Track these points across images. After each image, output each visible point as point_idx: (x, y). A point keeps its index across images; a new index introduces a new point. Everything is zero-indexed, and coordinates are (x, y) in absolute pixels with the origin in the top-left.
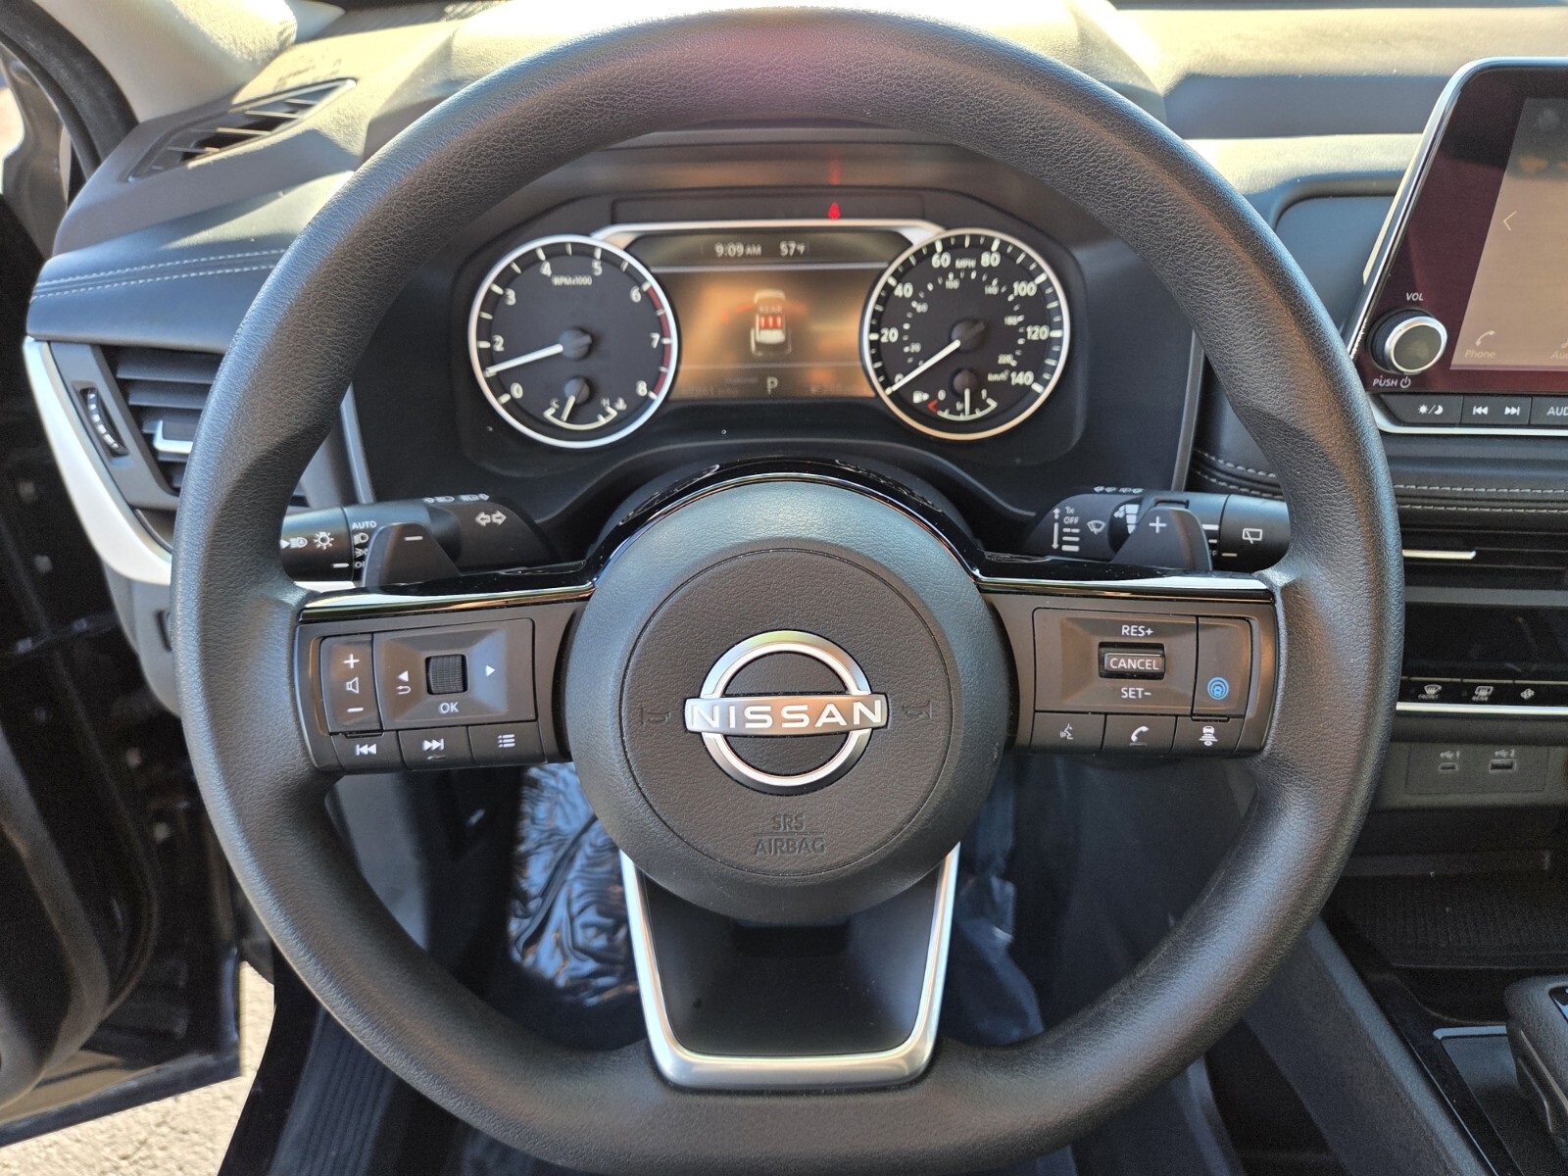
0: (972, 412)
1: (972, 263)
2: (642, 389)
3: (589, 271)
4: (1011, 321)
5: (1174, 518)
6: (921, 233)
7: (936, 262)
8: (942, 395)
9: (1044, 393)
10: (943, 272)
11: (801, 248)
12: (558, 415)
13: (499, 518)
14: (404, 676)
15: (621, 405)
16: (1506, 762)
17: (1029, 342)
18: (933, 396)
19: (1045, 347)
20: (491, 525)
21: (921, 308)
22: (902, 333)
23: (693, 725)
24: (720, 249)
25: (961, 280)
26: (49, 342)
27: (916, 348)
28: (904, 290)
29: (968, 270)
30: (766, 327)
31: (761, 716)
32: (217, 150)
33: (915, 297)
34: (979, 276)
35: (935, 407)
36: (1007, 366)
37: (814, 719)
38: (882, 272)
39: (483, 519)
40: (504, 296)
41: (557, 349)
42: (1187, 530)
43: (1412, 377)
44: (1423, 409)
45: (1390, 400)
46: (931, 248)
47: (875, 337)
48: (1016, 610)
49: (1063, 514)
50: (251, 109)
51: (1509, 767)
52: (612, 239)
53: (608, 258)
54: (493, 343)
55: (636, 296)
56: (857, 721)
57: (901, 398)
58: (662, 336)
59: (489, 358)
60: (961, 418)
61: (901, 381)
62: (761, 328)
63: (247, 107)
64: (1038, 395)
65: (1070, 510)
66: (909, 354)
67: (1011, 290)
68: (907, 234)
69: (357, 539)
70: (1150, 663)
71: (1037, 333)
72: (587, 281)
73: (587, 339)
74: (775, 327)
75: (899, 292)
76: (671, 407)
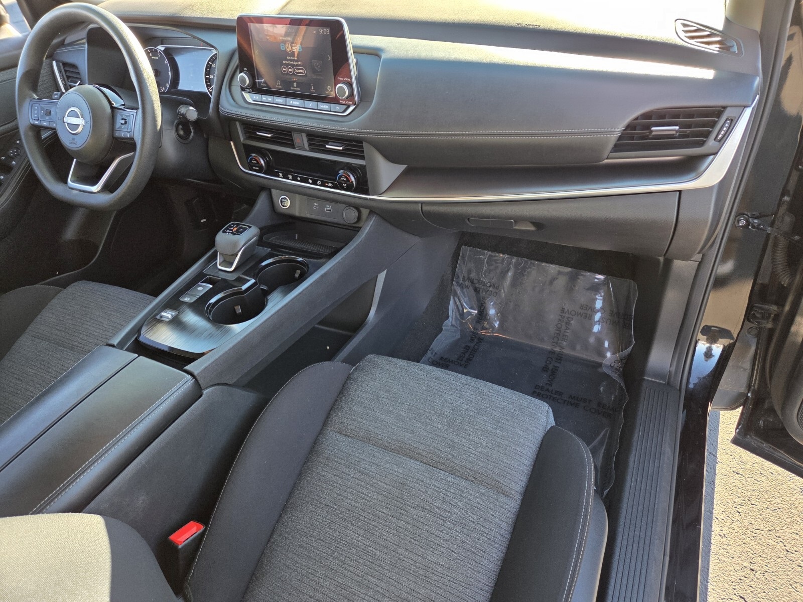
16: (329, 209)
43: (251, 88)
44: (254, 97)
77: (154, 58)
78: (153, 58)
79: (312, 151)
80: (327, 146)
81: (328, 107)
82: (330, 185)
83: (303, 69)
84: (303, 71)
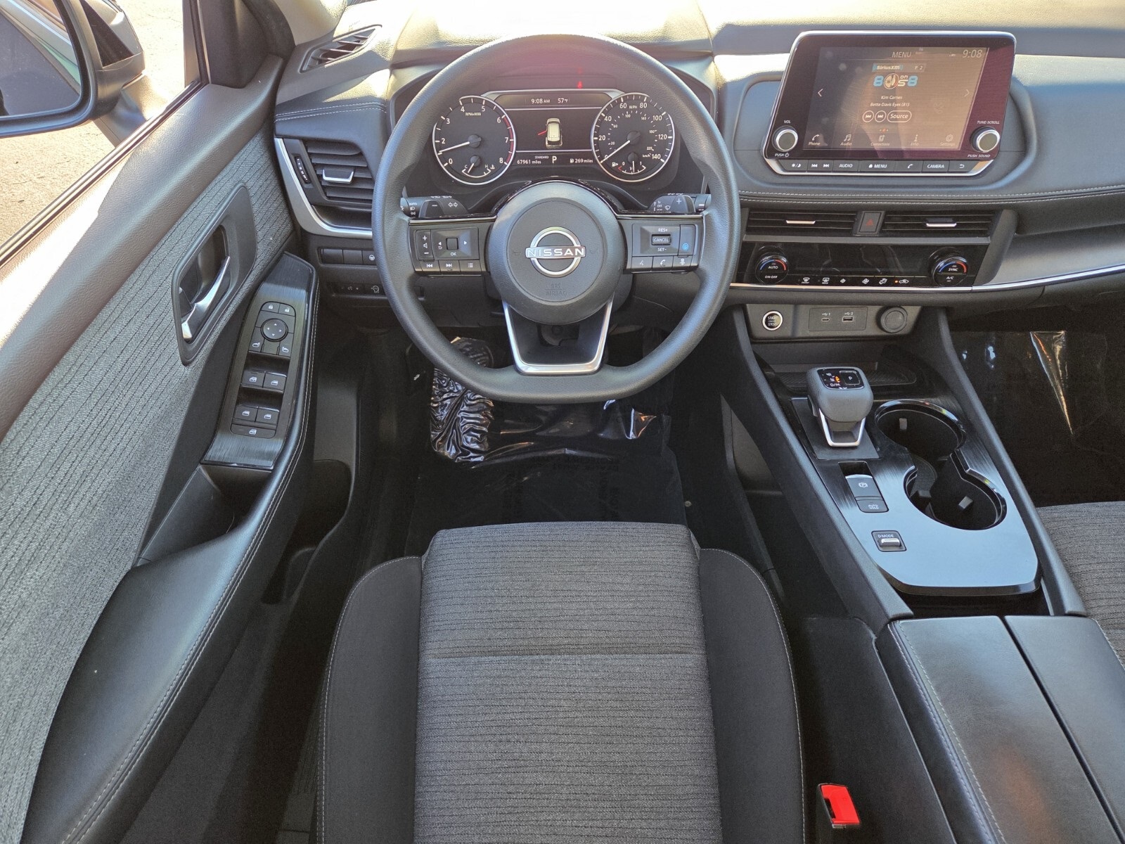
0: (636, 171)
1: (635, 107)
2: (501, 160)
3: (480, 110)
4: (651, 132)
5: (684, 198)
6: (615, 94)
7: (622, 106)
8: (624, 164)
9: (665, 162)
10: (624, 111)
11: (566, 100)
12: (466, 172)
13: (456, 205)
14: (440, 244)
15: (493, 168)
16: (849, 317)
17: (659, 141)
18: (620, 164)
19: (666, 143)
20: (453, 207)
21: (615, 126)
22: (607, 137)
23: (528, 256)
24: (533, 101)
25: (631, 114)
26: (283, 138)
27: (613, 143)
28: (608, 119)
29: (634, 110)
31: (547, 253)
32: (334, 59)
33: (613, 122)
34: (639, 113)
35: (621, 168)
36: (650, 151)
37: (564, 253)
38: (599, 110)
39: (450, 205)
40: (446, 121)
41: (468, 143)
42: (688, 207)
43: (789, 152)
44: (793, 165)
45: (781, 161)
46: (619, 100)
47: (596, 138)
48: (627, 225)
49: (657, 204)
50: (342, 40)
51: (851, 320)
52: (489, 96)
53: (489, 105)
54: (441, 141)
55: (499, 120)
56: (576, 254)
57: (607, 164)
58: (510, 138)
59: (439, 147)
60: (632, 173)
61: (607, 157)
63: (340, 39)
64: (663, 163)
65: (659, 202)
66: (611, 146)
67: (652, 119)
68: (610, 94)
69: (411, 209)
70: (666, 240)
71: (663, 137)
72: (480, 114)
73: (480, 139)
75: (606, 119)
76: (514, 168)
77: (471, 114)
78: (467, 114)
79: (882, 237)
80: (928, 225)
81: (943, 166)
82: (904, 281)
83: (906, 113)
84: (906, 116)
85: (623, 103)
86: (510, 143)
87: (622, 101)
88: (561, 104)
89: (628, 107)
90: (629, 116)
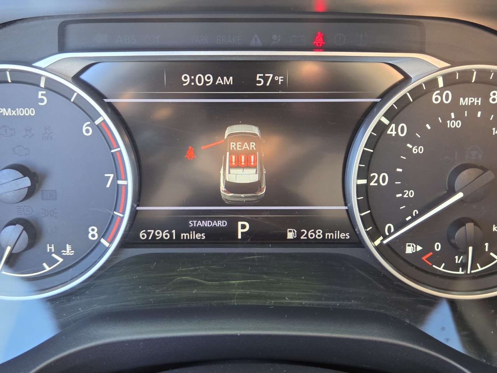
0: (474, 267)
1: (478, 101)
2: (93, 233)
3: (34, 103)
7: (436, 99)
8: (438, 247)
10: (444, 110)
15: (69, 251)
18: (427, 248)
21: (417, 150)
22: (393, 176)
25: (464, 120)
27: (410, 194)
28: (398, 130)
29: (472, 108)
30: (238, 165)
33: (410, 138)
34: (486, 114)
35: (429, 259)
46: (432, 84)
47: (363, 181)
52: (58, 67)
58: (117, 178)
62: (231, 167)
72: (31, 112)
74: (248, 165)
75: (391, 131)
85: (442, 90)
86: (118, 190)
87: (441, 84)
88: (264, 88)
89: (455, 99)
90: (457, 124)
